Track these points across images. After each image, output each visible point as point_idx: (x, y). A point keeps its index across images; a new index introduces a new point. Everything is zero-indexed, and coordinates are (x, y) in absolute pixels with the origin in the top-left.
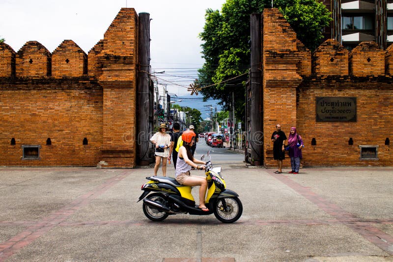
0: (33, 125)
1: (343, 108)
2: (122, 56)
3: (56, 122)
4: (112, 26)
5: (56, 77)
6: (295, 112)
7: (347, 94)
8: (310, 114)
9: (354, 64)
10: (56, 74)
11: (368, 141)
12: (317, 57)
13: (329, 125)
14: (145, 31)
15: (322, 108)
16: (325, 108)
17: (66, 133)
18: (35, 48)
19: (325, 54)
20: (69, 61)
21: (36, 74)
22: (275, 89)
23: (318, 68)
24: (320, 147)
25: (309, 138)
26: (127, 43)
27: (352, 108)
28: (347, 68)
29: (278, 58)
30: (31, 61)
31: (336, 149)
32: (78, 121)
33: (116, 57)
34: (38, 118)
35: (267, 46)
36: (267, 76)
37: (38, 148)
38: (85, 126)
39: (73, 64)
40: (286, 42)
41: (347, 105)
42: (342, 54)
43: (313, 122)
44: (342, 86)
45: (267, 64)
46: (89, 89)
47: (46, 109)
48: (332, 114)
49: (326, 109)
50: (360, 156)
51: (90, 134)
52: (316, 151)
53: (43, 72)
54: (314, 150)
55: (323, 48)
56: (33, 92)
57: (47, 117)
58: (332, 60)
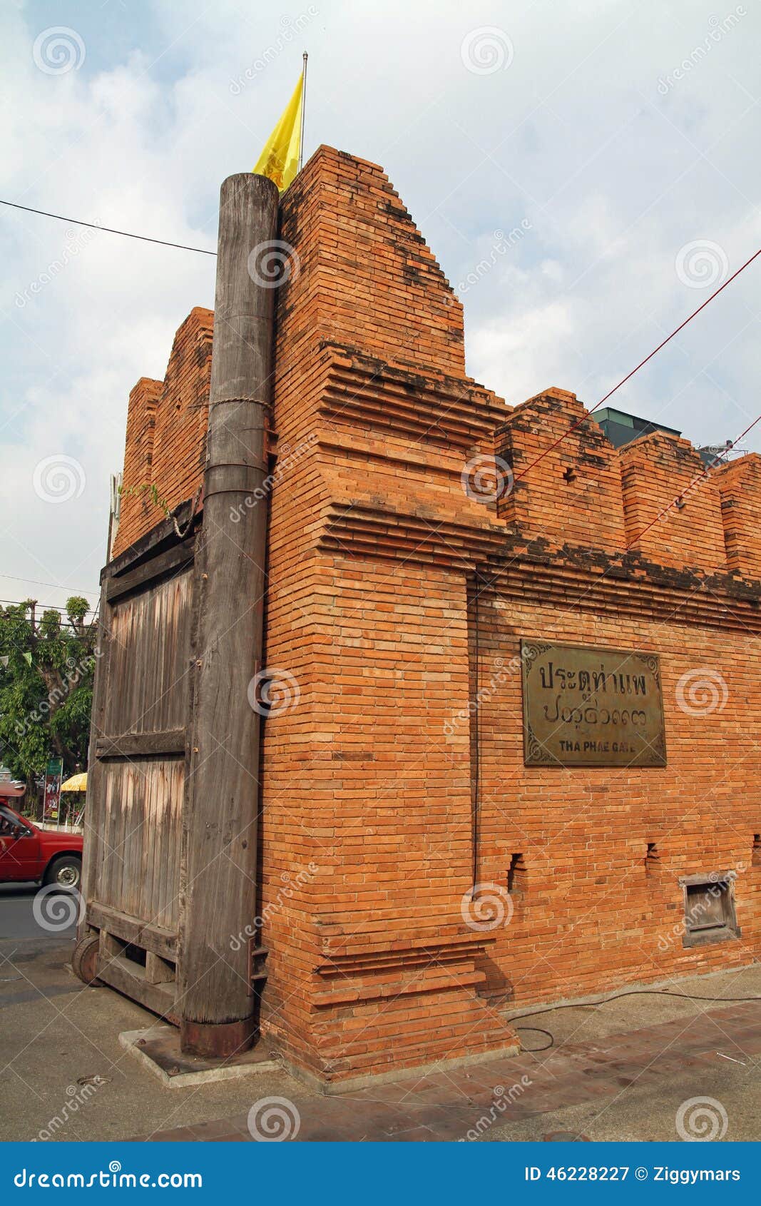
1: (621, 701)
7: (628, 637)
9: (642, 513)
11: (706, 854)
12: (518, 453)
15: (549, 697)
16: (559, 698)
19: (546, 446)
24: (544, 902)
27: (650, 699)
28: (620, 523)
41: (633, 686)
42: (601, 461)
43: (513, 769)
48: (583, 726)
49: (562, 704)
58: (568, 477)
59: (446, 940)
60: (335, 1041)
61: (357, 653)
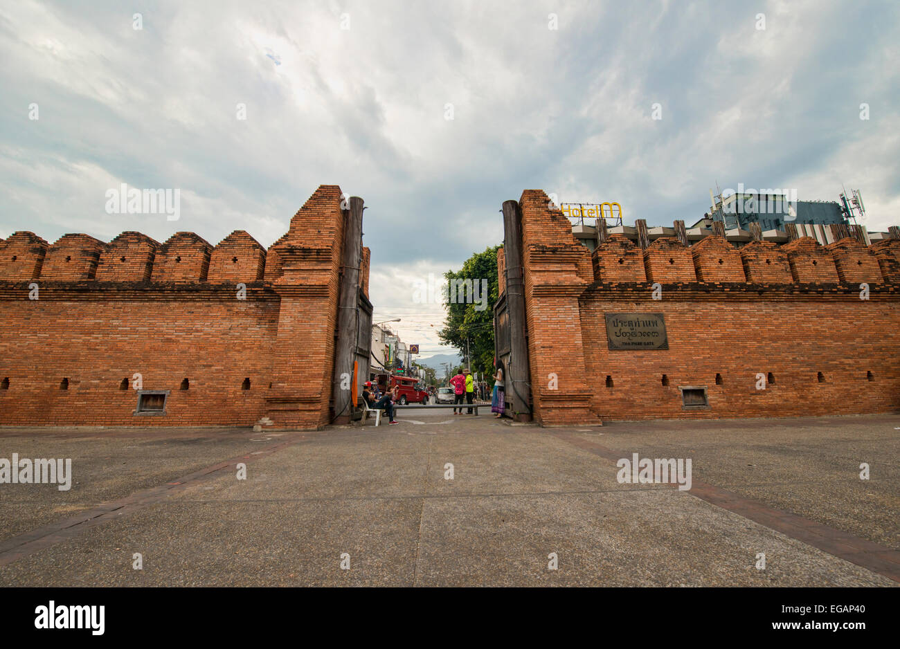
0: (164, 358)
1: (647, 329)
2: (314, 248)
3: (202, 352)
4: (304, 208)
5: (212, 283)
6: (579, 335)
7: (649, 309)
8: (598, 338)
9: (653, 267)
10: (214, 279)
11: (691, 379)
12: (601, 258)
13: (628, 355)
14: (356, 220)
15: (617, 329)
16: (621, 329)
17: (217, 370)
18: (189, 241)
19: (611, 254)
20: (237, 260)
21: (183, 278)
22: (548, 299)
23: (602, 273)
24: (620, 390)
25: (602, 375)
26: (325, 232)
27: (659, 328)
28: (643, 272)
29: (549, 254)
30: (178, 260)
31: (644, 393)
32: (239, 351)
33: (304, 250)
34: (174, 346)
35: (530, 238)
36: (535, 280)
37: (164, 395)
38: (249, 359)
39: (244, 265)
40: (557, 233)
41: (651, 324)
42: (633, 253)
43: (605, 351)
44: (641, 298)
45: (533, 262)
46: (263, 300)
47: (189, 331)
48: (631, 338)
49: (622, 331)
50: (682, 403)
51: (256, 371)
52: (614, 397)
53: (194, 277)
54: (612, 394)
55: (607, 246)
56: (173, 305)
57: (188, 343)
58: (621, 262)
59: (576, 394)
60: (546, 416)
61: (547, 321)
